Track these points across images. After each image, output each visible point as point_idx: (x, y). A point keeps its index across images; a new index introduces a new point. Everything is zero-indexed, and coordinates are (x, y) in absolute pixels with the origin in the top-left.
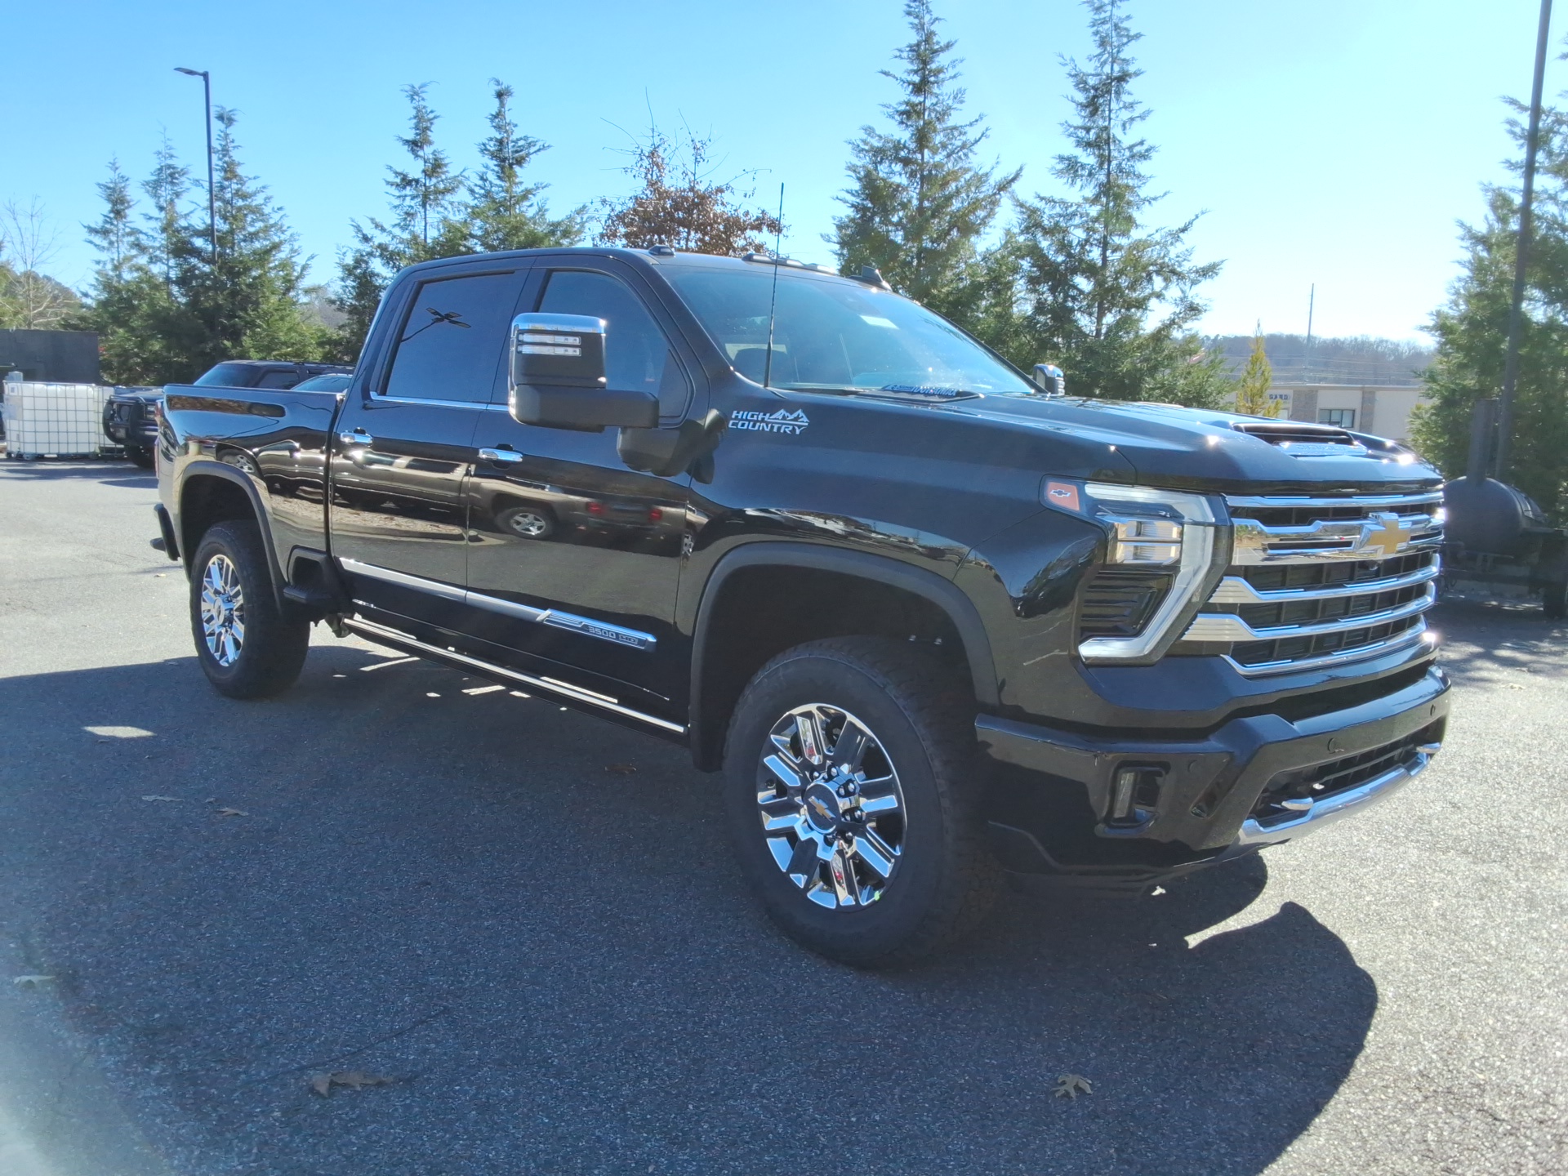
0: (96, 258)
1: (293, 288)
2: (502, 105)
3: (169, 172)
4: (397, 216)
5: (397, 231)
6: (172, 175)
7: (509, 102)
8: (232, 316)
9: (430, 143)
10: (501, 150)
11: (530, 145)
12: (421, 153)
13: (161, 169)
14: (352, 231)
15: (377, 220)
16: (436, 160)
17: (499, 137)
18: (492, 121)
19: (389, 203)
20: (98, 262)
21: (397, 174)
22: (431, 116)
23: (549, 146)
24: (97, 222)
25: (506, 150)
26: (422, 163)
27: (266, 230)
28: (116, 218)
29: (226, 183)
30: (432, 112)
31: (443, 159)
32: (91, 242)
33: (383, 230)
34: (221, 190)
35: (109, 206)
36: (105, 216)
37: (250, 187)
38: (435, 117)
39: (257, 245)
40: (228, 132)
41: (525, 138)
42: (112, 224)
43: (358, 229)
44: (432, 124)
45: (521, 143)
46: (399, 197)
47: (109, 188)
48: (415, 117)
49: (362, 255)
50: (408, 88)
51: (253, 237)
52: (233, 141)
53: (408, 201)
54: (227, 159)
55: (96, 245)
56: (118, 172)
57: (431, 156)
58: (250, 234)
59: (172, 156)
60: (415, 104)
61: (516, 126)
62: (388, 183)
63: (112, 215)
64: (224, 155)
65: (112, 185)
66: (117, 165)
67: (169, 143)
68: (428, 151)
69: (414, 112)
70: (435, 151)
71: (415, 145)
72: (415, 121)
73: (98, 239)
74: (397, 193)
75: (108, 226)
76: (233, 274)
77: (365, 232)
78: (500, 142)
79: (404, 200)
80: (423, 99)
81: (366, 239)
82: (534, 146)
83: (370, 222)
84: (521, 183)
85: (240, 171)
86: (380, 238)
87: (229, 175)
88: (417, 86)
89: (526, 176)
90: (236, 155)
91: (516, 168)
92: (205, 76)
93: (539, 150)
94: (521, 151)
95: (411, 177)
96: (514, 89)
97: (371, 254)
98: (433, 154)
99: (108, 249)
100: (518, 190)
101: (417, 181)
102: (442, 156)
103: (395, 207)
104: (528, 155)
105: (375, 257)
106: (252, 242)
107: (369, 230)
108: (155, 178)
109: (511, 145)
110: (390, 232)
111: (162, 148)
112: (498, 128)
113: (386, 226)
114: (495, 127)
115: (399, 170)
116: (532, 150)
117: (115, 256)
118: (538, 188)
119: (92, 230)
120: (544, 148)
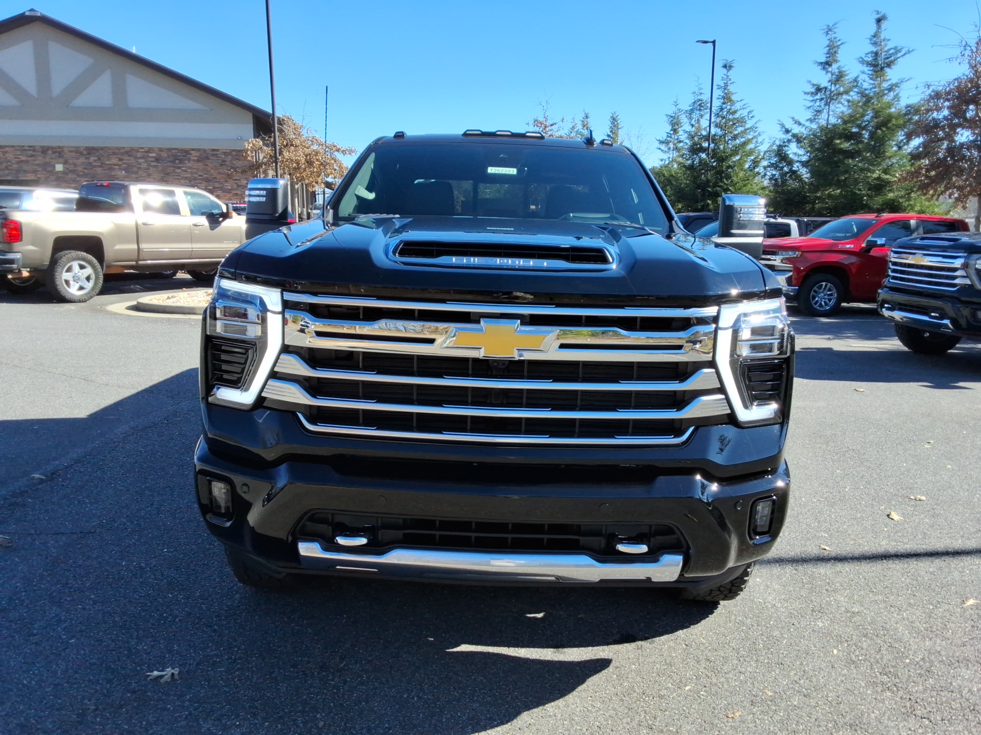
0: (661, 158)
1: (757, 166)
2: (879, 27)
3: (698, 103)
4: (811, 114)
5: (808, 124)
6: (700, 105)
7: (884, 25)
8: (715, 185)
9: (836, 61)
10: (876, 59)
11: (900, 51)
12: (830, 69)
13: (694, 103)
14: (779, 127)
15: (796, 118)
16: (840, 72)
17: (875, 50)
18: (871, 40)
19: (805, 106)
20: (662, 160)
21: (814, 85)
22: (839, 43)
23: (912, 50)
24: (663, 137)
25: (879, 59)
26: (829, 75)
27: (744, 132)
28: (673, 134)
29: (724, 106)
30: (839, 40)
31: (844, 71)
32: (660, 149)
33: (800, 124)
34: (721, 111)
35: (670, 127)
36: (668, 133)
37: (737, 106)
38: (842, 44)
39: (738, 141)
40: (729, 74)
41: (895, 48)
42: (671, 137)
43: (783, 126)
44: (838, 48)
45: (891, 52)
46: (813, 101)
47: (672, 117)
48: (828, 46)
49: (784, 142)
50: (826, 27)
51: (735, 137)
52: (730, 80)
53: (818, 103)
54: (726, 91)
55: (662, 150)
56: (677, 107)
57: (836, 71)
58: (734, 135)
59: (701, 94)
60: (829, 37)
61: (889, 40)
62: (805, 93)
63: (672, 132)
64: (725, 89)
65: (673, 115)
66: (678, 103)
67: (700, 86)
68: (834, 68)
69: (827, 43)
70: (839, 66)
71: (826, 65)
72: (828, 48)
73: (663, 147)
74: (811, 99)
75: (669, 139)
76: (721, 160)
77: (787, 127)
78: (876, 54)
79: (816, 102)
80: (835, 33)
81: (787, 131)
82: (900, 52)
83: (792, 120)
84: (890, 79)
85: (734, 98)
86: (796, 130)
87: (726, 101)
88: (831, 25)
89: (893, 75)
90: (731, 88)
91: (887, 70)
92: (714, 42)
93: (905, 54)
94: (890, 57)
95: (822, 86)
96: (888, 15)
97: (789, 141)
98: (838, 68)
99: (668, 152)
100: (885, 85)
101: (826, 88)
102: (844, 70)
103: (809, 108)
104: (895, 60)
105: (793, 142)
106: (735, 140)
107: (789, 125)
108: (691, 108)
109: (883, 54)
110: (804, 125)
111: (696, 90)
112: (875, 44)
113: (803, 122)
114: (872, 44)
115: (815, 83)
116: (899, 55)
117: (671, 156)
118: (902, 82)
119: (661, 142)
120: (909, 52)
